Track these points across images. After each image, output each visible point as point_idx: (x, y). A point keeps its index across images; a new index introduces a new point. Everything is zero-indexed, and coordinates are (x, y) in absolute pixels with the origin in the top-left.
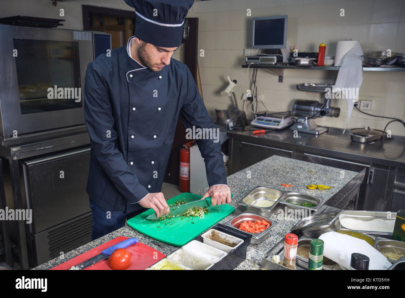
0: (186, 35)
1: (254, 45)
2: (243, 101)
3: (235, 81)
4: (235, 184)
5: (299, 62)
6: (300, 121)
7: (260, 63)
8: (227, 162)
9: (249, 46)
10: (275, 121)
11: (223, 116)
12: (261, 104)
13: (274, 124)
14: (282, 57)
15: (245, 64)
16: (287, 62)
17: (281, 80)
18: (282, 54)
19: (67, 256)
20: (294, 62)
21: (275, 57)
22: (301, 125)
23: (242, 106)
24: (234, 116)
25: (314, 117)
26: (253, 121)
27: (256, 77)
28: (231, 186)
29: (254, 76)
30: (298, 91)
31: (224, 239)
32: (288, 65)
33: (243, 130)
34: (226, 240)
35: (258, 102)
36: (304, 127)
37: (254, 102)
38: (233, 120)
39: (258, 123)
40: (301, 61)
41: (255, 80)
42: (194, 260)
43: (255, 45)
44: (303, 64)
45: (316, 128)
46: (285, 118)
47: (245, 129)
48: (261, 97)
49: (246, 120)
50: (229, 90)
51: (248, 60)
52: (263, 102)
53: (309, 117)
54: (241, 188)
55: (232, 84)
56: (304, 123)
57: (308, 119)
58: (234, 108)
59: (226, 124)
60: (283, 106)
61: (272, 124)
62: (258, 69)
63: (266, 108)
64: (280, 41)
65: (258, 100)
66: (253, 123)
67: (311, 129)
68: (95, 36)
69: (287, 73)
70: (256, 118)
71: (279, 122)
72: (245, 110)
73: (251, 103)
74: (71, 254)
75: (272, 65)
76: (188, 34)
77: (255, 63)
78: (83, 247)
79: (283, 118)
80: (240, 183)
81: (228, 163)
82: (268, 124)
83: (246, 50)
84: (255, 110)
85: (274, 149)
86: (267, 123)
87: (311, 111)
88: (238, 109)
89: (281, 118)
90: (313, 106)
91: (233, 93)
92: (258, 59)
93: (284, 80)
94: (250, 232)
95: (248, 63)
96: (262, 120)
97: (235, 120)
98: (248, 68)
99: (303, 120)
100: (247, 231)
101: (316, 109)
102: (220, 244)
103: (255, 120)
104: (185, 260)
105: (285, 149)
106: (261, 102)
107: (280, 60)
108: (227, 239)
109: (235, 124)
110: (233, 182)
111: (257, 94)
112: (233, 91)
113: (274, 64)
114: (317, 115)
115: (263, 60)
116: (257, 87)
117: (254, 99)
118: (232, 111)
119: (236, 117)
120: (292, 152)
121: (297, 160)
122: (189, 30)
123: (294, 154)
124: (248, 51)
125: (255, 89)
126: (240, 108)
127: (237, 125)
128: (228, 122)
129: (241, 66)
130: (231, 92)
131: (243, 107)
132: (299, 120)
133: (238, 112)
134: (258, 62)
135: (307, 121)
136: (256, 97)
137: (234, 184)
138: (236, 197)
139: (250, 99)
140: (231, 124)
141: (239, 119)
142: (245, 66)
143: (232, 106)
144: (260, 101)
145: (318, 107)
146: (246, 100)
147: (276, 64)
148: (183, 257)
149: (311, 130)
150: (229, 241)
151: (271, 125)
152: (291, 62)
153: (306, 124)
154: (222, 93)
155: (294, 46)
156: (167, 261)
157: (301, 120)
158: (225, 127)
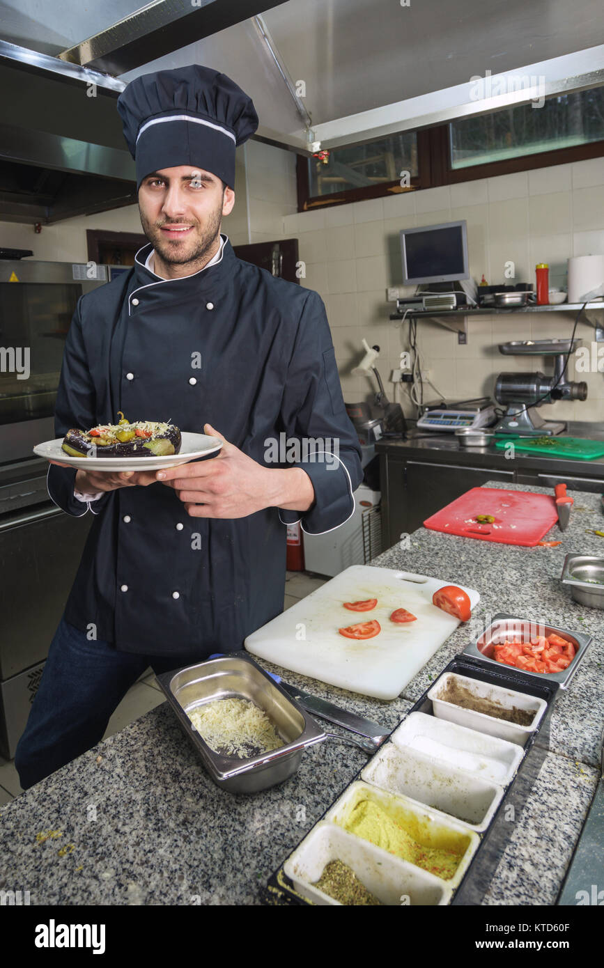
0: (277, 271)
1: (407, 278)
2: (393, 385)
3: (376, 348)
4: (436, 548)
5: (503, 300)
6: (513, 413)
7: (424, 309)
8: (379, 505)
9: (396, 281)
10: (462, 418)
11: (360, 414)
12: (430, 387)
13: (464, 422)
14: (465, 296)
15: (394, 313)
16: (475, 303)
17: (463, 340)
18: (463, 291)
19: (75, 771)
20: (491, 301)
21: (454, 296)
22: (515, 420)
23: (392, 396)
24: (381, 414)
25: (539, 403)
26: (421, 420)
27: (415, 338)
28: (428, 552)
29: (412, 335)
30: (502, 355)
31: (486, 699)
32: (478, 308)
33: (404, 439)
34: (490, 701)
35: (423, 384)
36: (523, 424)
37: (416, 385)
38: (380, 422)
39: (431, 422)
40: (505, 298)
41: (415, 343)
42: (435, 776)
43: (409, 277)
44: (511, 303)
45: (543, 425)
46: (481, 410)
47: (408, 437)
48: (428, 375)
49: (404, 420)
50: (366, 364)
51: (401, 305)
52: (433, 384)
53: (529, 403)
54: (451, 555)
55: (372, 354)
56: (520, 416)
57: (527, 409)
58: (379, 398)
59: (368, 429)
60: (472, 390)
61: (459, 422)
62: (418, 321)
63: (439, 394)
64: (459, 267)
65: (424, 380)
66: (420, 424)
67: (537, 426)
68: (112, 273)
69: (472, 326)
70: (426, 414)
71: (472, 418)
72: (398, 401)
73: (409, 387)
74: (85, 764)
75: (450, 310)
76: (281, 268)
77: (415, 309)
78: (114, 740)
79: (479, 410)
80: (445, 546)
81: (382, 505)
82: (451, 424)
83: (390, 291)
84: (419, 400)
85: (476, 469)
86: (448, 422)
87: (533, 392)
88: (387, 400)
89: (476, 410)
90: (534, 383)
91: (375, 370)
92: (421, 301)
93: (469, 338)
94: (533, 670)
95: (401, 311)
96: (438, 416)
97: (385, 419)
98: (403, 320)
99: (518, 411)
100: (525, 668)
101: (542, 388)
102: (487, 719)
103: (423, 418)
104: (406, 776)
105: (498, 469)
106: (429, 383)
107: (462, 300)
108: (494, 698)
109: (385, 427)
110: (429, 544)
111: (421, 368)
112: (374, 367)
113: (452, 307)
114: (544, 400)
115: (429, 302)
116: (420, 357)
117: (416, 379)
118: (375, 404)
119: (385, 413)
120: (512, 473)
121: (540, 488)
122: (281, 262)
123: (516, 477)
124: (394, 292)
125: (416, 361)
126: (390, 399)
127: (388, 430)
128: (371, 425)
129: (388, 318)
130: (371, 367)
131: (396, 395)
132: (512, 411)
133: (387, 406)
134: (422, 307)
135: (525, 412)
136: (419, 374)
137: (433, 549)
138: (451, 577)
139: (407, 379)
140: (377, 430)
141: (390, 417)
142: (397, 317)
143: (375, 395)
144: (426, 381)
145: (544, 385)
146: (400, 383)
147: (456, 308)
148: (400, 766)
149: (535, 429)
150: (499, 703)
151: (457, 425)
152: (482, 302)
153: (524, 417)
154: (353, 371)
155: (483, 276)
156: (363, 789)
157: (515, 411)
158: (367, 434)
